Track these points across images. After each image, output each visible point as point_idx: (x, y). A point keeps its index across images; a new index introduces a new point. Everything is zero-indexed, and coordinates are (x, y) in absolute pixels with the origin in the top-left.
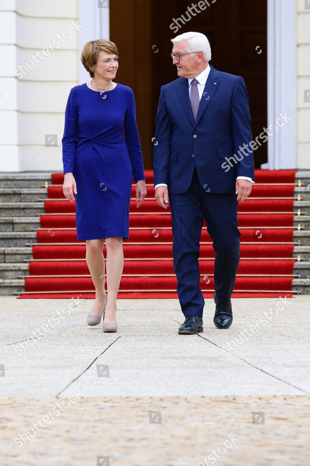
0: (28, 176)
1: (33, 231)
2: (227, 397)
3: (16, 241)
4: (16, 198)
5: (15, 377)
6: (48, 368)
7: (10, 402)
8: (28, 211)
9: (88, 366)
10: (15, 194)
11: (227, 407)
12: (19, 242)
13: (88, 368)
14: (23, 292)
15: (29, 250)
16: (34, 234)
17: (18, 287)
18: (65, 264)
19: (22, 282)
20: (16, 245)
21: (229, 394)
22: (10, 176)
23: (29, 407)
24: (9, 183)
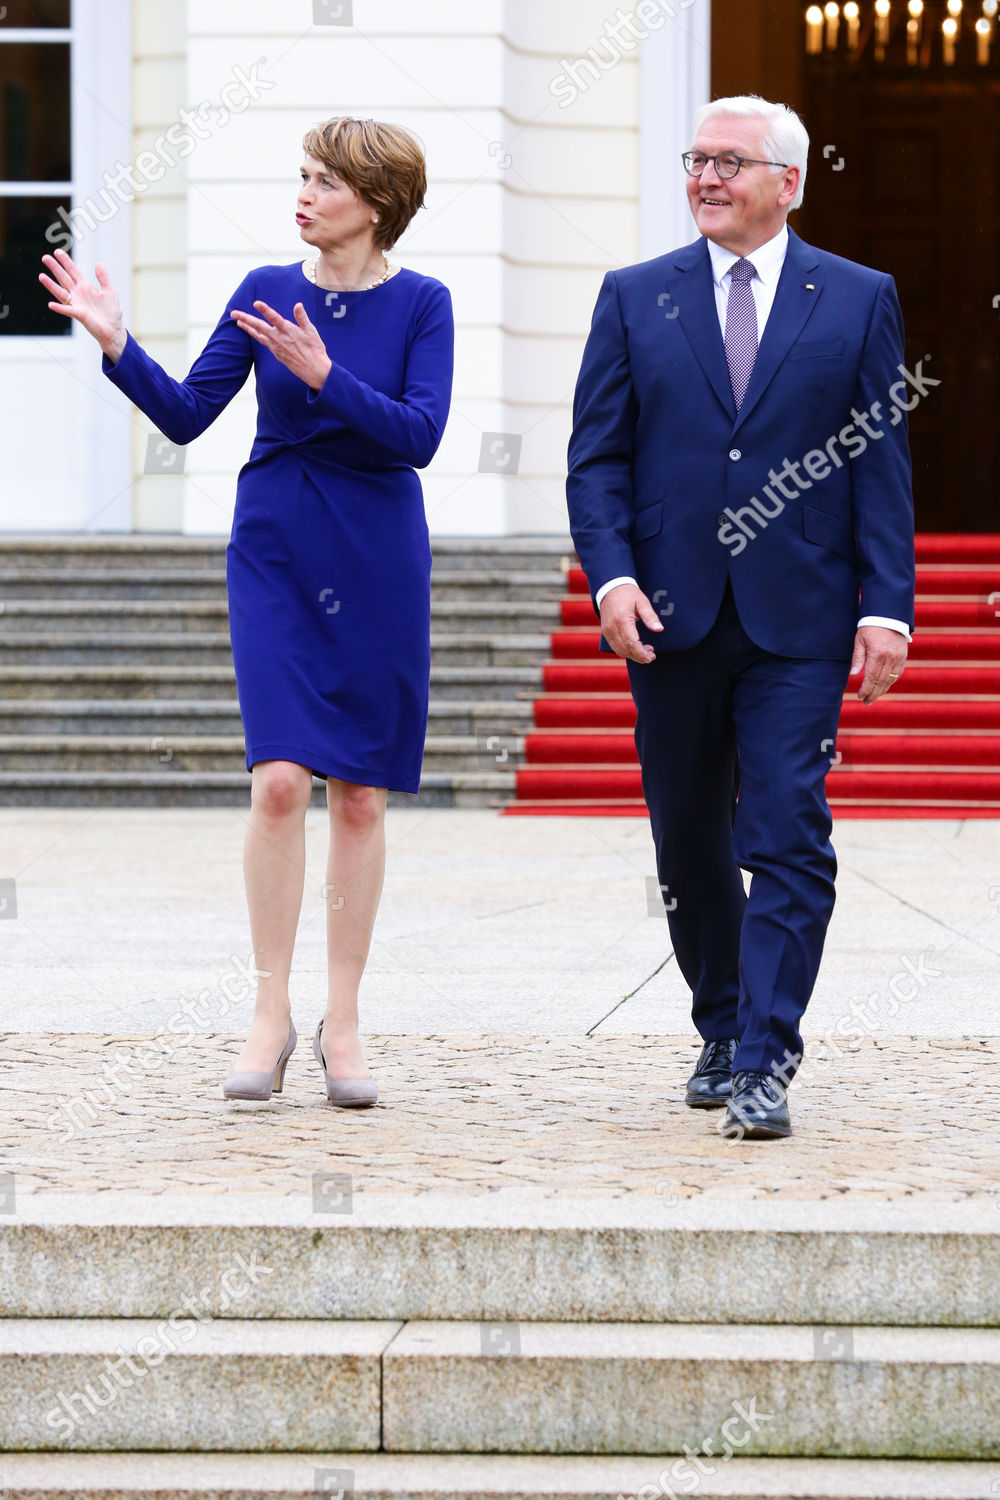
0: (524, 545)
1: (533, 666)
2: (966, 1038)
3: (494, 690)
4: (497, 594)
5: (497, 988)
6: (569, 970)
7: (484, 1043)
8: (523, 624)
9: (657, 968)
10: (495, 585)
11: (969, 1060)
12: (503, 691)
13: (657, 972)
14: (512, 802)
15: (526, 709)
16: (536, 674)
17: (502, 792)
18: (605, 742)
19: (509, 780)
20: (497, 698)
21: (970, 1033)
22: (485, 545)
23: (527, 1055)
24: (484, 560)
